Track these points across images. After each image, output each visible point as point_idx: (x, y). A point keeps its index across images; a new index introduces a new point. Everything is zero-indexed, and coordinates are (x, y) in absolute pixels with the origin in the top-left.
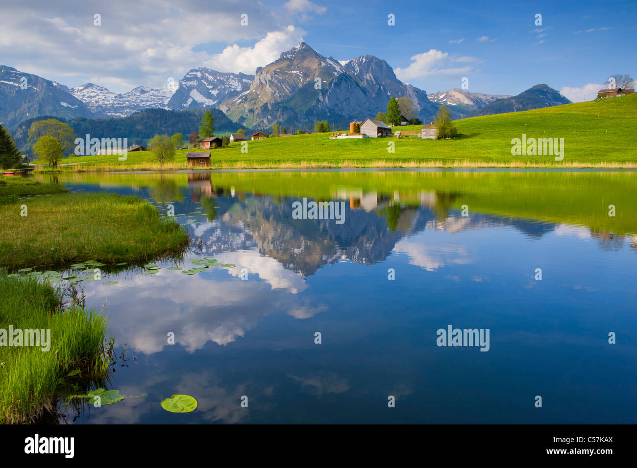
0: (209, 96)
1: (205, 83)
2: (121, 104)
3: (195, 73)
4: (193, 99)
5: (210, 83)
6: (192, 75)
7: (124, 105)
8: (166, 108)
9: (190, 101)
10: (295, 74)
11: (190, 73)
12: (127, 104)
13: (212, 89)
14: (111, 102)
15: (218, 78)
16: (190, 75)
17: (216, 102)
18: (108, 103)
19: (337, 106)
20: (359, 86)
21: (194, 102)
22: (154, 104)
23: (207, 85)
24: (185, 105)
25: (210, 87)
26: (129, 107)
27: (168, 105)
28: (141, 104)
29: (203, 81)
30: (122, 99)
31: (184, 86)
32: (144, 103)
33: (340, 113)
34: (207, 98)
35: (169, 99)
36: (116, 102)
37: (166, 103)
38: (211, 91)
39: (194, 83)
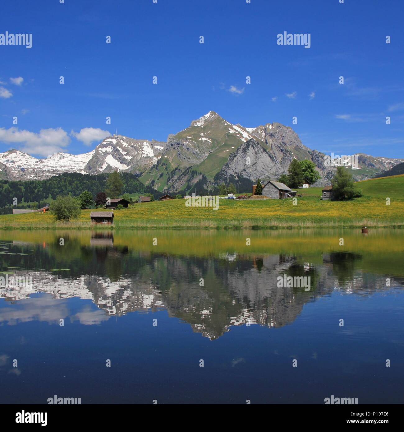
0: (123, 161)
1: (120, 149)
2: (41, 169)
3: (110, 140)
4: (107, 163)
5: (124, 149)
6: (108, 141)
7: (44, 169)
8: (83, 173)
9: (104, 166)
10: (204, 140)
11: (106, 140)
12: (46, 168)
13: (126, 155)
14: (33, 166)
15: (132, 144)
16: (106, 142)
17: (129, 166)
18: (30, 167)
19: (245, 171)
20: (266, 152)
21: (109, 167)
22: (72, 169)
23: (121, 151)
24: (100, 170)
25: (124, 153)
26: (48, 171)
27: (85, 170)
28: (59, 169)
29: (118, 148)
30: (42, 164)
31: (100, 152)
32: (62, 168)
33: (248, 178)
34: (122, 163)
35: (86, 164)
36: (37, 167)
37: (83, 168)
38: (125, 157)
39: (109, 149)
